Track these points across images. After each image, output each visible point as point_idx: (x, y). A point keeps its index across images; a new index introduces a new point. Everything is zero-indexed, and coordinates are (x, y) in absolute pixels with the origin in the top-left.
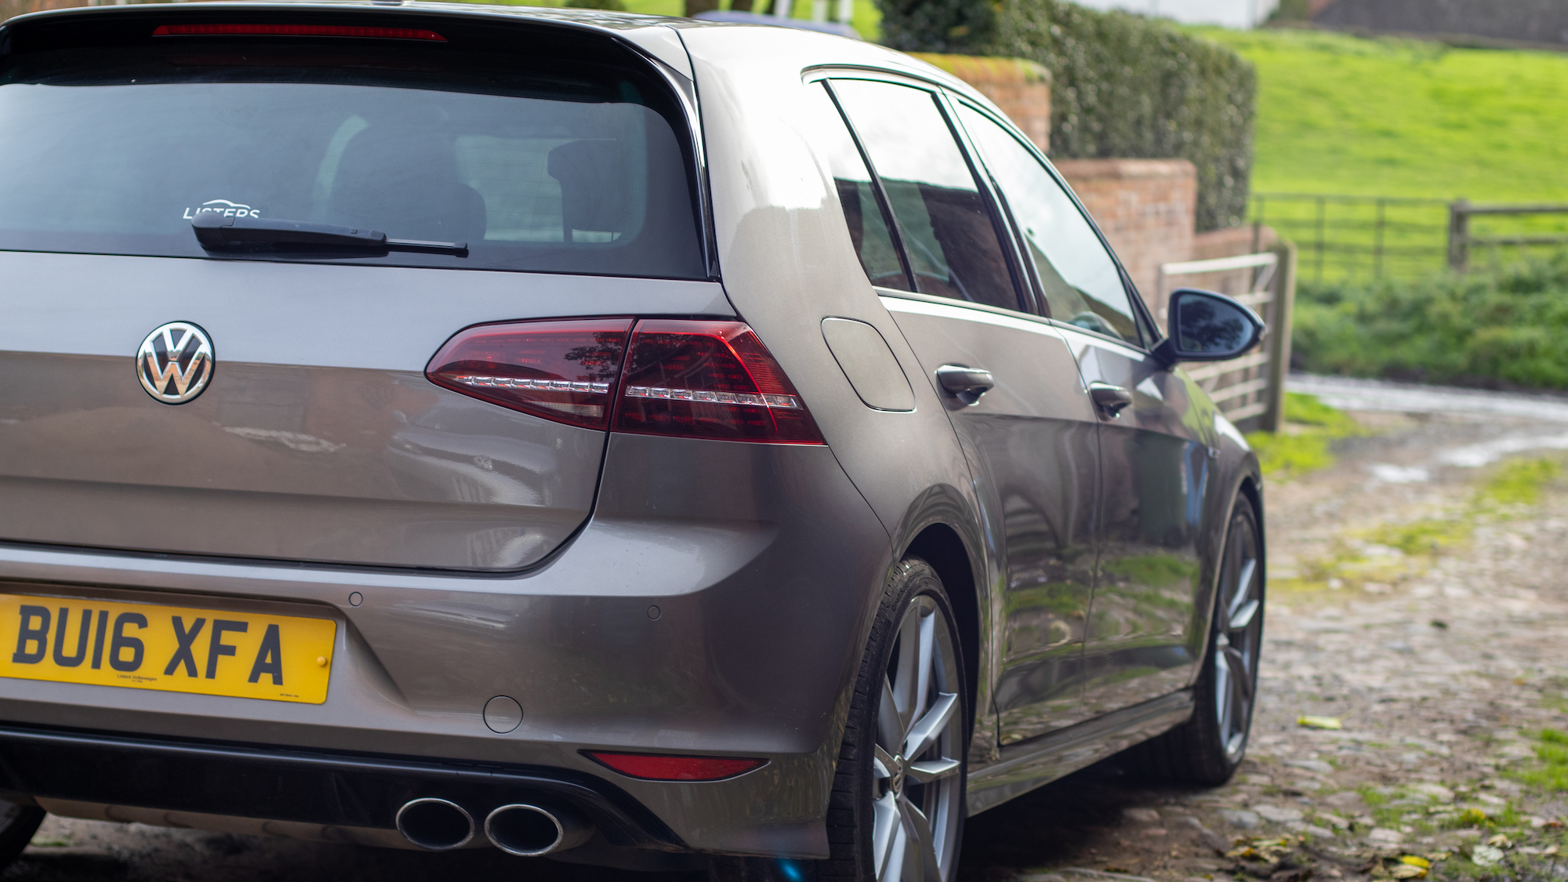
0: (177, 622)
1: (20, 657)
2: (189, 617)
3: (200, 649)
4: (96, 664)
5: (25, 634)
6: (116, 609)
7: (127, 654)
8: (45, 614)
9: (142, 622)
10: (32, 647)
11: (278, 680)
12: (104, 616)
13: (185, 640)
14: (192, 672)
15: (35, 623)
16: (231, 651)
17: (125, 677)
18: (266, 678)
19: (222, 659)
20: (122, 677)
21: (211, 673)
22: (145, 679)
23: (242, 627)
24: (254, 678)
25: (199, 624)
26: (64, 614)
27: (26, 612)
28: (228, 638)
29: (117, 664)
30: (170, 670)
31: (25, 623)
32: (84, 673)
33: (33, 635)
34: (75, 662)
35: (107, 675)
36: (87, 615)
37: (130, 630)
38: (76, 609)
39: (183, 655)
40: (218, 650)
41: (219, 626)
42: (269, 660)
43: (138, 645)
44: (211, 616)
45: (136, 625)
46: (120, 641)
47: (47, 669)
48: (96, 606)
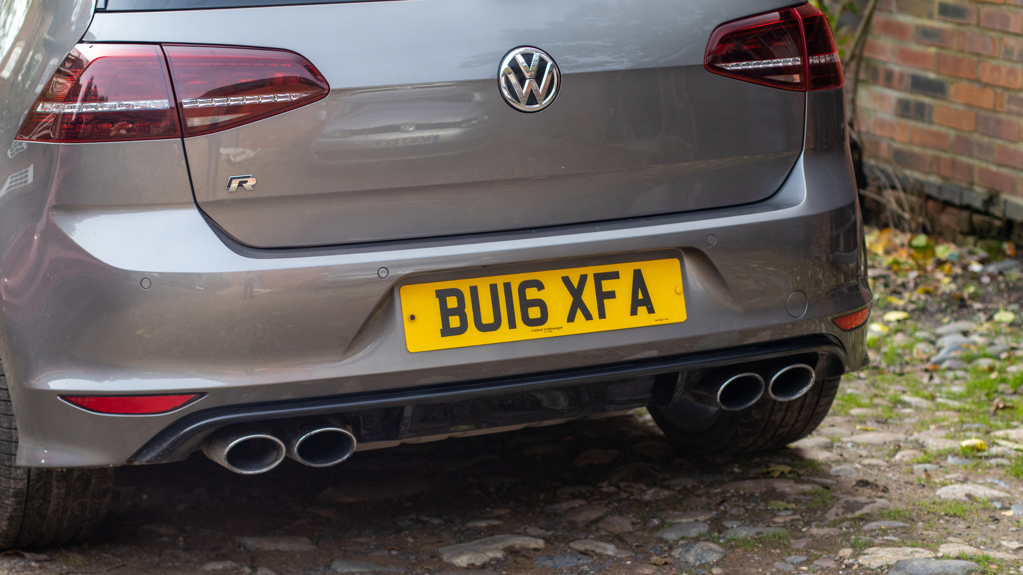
0: (566, 281)
1: (447, 331)
2: (574, 275)
3: (589, 297)
4: (512, 325)
5: (446, 313)
6: (516, 280)
7: (534, 312)
8: (458, 294)
9: (540, 286)
10: (455, 322)
11: (651, 310)
12: (507, 286)
13: (576, 293)
14: (588, 317)
15: (452, 302)
16: (612, 295)
17: (538, 330)
18: (642, 310)
19: (607, 302)
20: (535, 331)
21: (602, 315)
22: (554, 329)
23: (615, 275)
24: (634, 312)
25: (583, 279)
26: (474, 291)
27: (442, 295)
28: (607, 286)
29: (529, 322)
30: (571, 318)
31: (443, 304)
32: (504, 334)
33: (453, 312)
34: (495, 326)
35: (523, 332)
36: (494, 288)
37: (532, 294)
38: (483, 285)
39: (578, 305)
40: (602, 296)
41: (599, 278)
42: (640, 296)
43: (541, 304)
44: (590, 271)
45: (536, 289)
46: (526, 304)
47: (473, 337)
48: (500, 280)
